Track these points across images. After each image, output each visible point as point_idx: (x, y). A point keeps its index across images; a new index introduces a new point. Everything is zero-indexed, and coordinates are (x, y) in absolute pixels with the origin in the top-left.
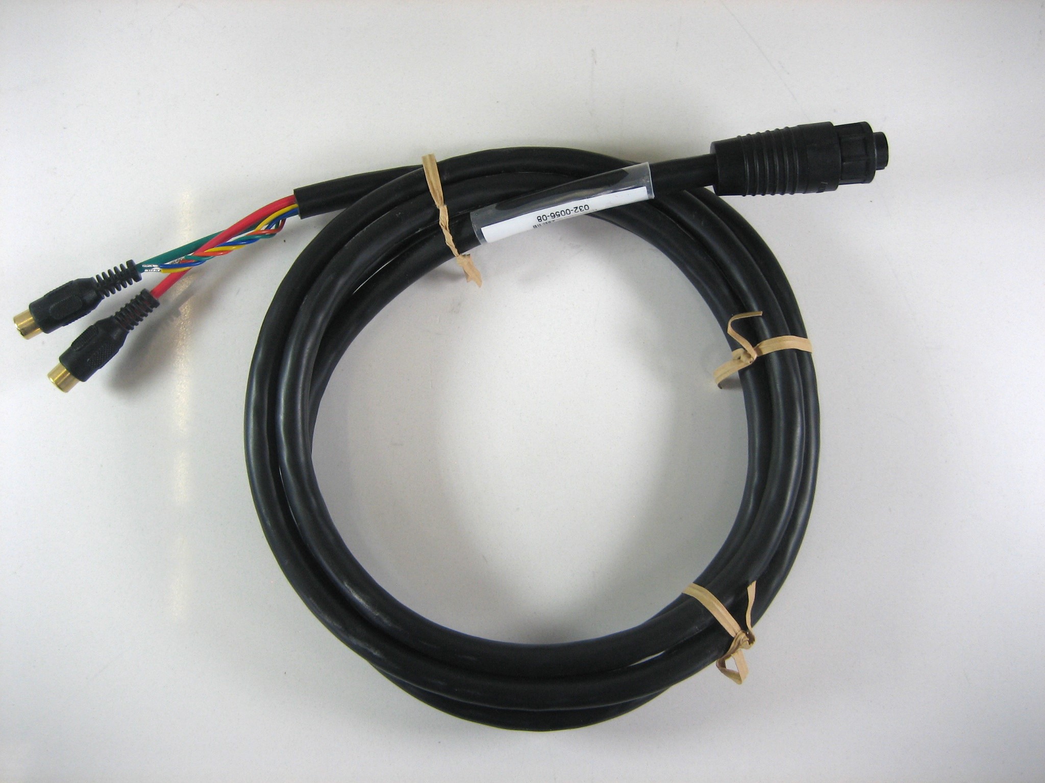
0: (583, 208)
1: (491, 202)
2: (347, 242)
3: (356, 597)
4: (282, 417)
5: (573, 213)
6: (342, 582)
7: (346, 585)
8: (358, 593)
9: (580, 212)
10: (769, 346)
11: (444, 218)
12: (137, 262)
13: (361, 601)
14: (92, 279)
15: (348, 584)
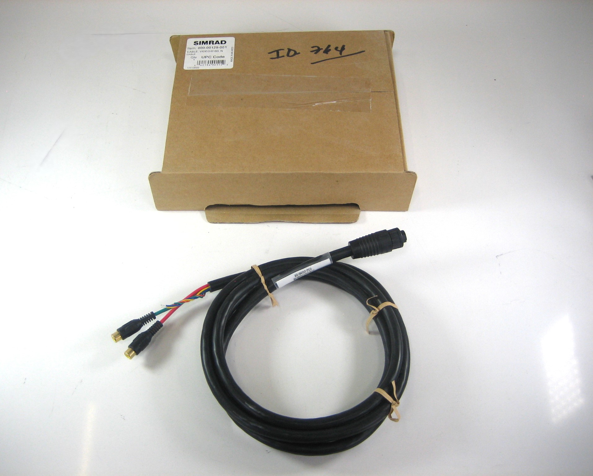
0: (309, 270)
1: (278, 274)
2: (231, 292)
3: (250, 407)
4: (215, 350)
5: (306, 272)
6: (244, 403)
7: (246, 404)
8: (251, 406)
9: (309, 271)
10: (382, 306)
11: (263, 280)
12: (154, 312)
13: (253, 408)
14: (139, 319)
15: (247, 403)
